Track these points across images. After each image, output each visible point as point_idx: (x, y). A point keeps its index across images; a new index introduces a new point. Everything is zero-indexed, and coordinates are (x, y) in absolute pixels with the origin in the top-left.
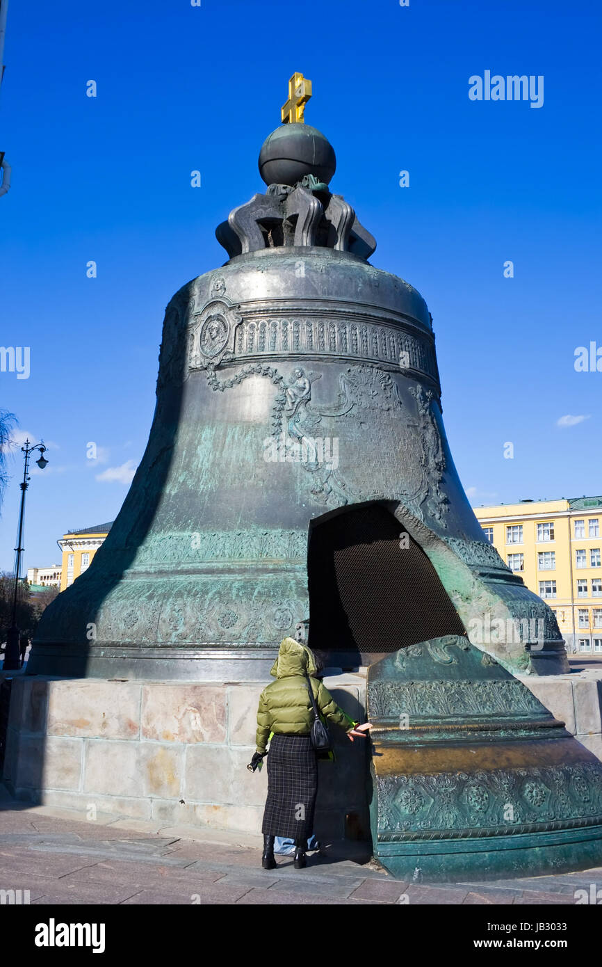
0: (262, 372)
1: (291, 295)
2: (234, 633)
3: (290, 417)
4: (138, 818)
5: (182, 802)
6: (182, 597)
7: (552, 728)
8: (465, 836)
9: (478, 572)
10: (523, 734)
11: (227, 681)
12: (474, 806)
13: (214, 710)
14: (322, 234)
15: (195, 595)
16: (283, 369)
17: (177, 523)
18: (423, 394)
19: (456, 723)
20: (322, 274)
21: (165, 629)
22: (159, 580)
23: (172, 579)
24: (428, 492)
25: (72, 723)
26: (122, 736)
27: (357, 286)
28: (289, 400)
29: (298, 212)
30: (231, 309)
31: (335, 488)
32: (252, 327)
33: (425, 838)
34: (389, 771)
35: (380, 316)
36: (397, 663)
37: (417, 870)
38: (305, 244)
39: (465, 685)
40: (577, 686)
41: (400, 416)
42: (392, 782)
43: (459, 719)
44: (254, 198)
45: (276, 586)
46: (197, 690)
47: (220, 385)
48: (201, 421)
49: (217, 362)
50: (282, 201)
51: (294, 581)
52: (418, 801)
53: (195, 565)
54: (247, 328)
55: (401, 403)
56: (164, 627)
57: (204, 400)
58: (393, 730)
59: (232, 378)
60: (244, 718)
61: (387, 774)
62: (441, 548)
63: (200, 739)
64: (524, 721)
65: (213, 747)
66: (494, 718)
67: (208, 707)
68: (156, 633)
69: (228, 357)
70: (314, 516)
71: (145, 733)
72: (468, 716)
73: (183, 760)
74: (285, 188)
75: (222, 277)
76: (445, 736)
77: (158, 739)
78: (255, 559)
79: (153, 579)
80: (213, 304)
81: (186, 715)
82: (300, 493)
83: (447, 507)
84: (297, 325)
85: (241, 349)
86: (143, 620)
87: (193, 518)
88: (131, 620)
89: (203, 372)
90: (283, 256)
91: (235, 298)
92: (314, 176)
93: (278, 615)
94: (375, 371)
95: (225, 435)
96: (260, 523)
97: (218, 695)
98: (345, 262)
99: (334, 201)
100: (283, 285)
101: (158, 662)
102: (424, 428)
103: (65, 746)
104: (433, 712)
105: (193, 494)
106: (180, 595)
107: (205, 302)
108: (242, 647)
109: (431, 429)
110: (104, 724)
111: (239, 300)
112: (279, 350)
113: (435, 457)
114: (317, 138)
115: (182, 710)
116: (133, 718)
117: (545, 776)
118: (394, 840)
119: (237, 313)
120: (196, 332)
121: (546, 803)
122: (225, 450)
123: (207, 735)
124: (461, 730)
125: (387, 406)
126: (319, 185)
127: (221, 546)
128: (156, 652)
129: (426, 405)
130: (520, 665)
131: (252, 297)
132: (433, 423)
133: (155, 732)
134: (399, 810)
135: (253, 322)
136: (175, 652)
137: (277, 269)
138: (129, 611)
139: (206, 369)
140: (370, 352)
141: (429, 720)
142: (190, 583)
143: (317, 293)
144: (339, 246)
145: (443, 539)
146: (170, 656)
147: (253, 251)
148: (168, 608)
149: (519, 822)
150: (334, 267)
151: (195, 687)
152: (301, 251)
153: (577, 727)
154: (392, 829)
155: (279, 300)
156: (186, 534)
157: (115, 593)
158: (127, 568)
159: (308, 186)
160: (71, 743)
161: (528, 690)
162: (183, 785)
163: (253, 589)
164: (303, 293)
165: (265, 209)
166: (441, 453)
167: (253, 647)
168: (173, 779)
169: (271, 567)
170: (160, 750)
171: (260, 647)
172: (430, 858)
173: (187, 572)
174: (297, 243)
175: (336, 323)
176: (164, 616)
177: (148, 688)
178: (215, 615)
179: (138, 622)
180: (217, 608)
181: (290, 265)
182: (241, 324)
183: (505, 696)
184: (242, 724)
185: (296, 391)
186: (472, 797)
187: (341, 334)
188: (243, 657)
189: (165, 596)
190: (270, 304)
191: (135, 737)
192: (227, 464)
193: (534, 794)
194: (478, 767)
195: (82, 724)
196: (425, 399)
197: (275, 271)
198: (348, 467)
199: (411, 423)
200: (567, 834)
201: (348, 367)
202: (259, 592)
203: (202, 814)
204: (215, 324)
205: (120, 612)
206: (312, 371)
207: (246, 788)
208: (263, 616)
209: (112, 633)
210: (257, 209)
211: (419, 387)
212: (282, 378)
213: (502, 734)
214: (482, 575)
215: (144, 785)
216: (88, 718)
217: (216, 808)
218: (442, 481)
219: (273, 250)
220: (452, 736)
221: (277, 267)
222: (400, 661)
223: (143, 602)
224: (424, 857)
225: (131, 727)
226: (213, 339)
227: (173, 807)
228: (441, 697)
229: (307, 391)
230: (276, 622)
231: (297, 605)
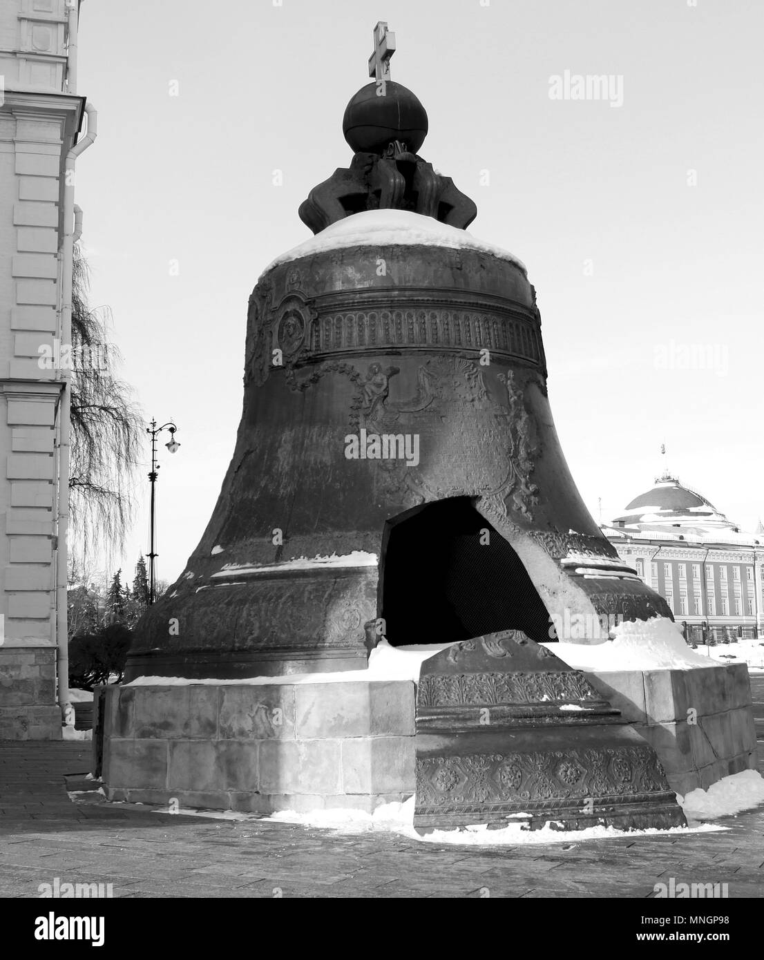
2: (304, 635)
3: (367, 415)
6: (257, 602)
15: (270, 600)
16: (361, 366)
20: (398, 262)
21: (241, 633)
23: (250, 586)
28: (367, 398)
31: (412, 486)
32: (328, 323)
33: (458, 811)
41: (486, 406)
45: (347, 588)
46: (267, 689)
47: (299, 385)
51: (364, 583)
54: (323, 323)
57: (284, 401)
59: (310, 377)
60: (310, 712)
63: (271, 735)
68: (234, 637)
70: (390, 516)
71: (222, 732)
73: (257, 754)
75: (297, 269)
77: (234, 736)
80: (289, 299)
82: (376, 492)
84: (373, 317)
86: (222, 627)
88: (211, 626)
89: (281, 371)
91: (311, 292)
93: (347, 615)
94: (457, 360)
95: (304, 436)
96: (336, 526)
101: (236, 665)
108: (312, 647)
110: (187, 725)
111: (314, 294)
112: (356, 346)
116: (212, 718)
122: (303, 453)
128: (233, 656)
131: (328, 289)
133: (231, 730)
135: (329, 317)
136: (251, 655)
138: (209, 618)
140: (452, 340)
145: (528, 533)
146: (246, 660)
148: (245, 613)
167: (322, 647)
168: (248, 773)
171: (329, 647)
175: (414, 312)
176: (242, 621)
178: (287, 618)
179: (218, 629)
180: (289, 611)
182: (317, 319)
184: (308, 718)
187: (419, 325)
189: (243, 602)
190: (345, 297)
191: (214, 735)
192: (306, 467)
195: (167, 725)
198: (426, 464)
201: (427, 358)
202: (329, 594)
206: (389, 366)
208: (332, 618)
211: (511, 372)
212: (358, 375)
216: (171, 720)
223: (222, 609)
225: (210, 727)
229: (384, 387)
230: (345, 623)
231: (366, 605)
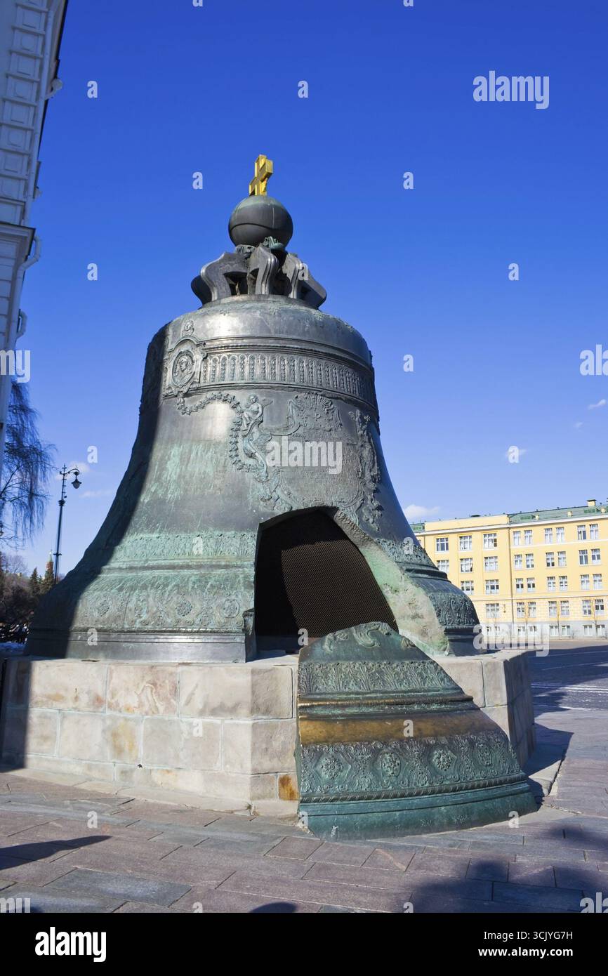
0: (223, 398)
1: (248, 333)
2: (188, 620)
3: (245, 436)
4: (103, 780)
5: (140, 766)
6: (146, 589)
7: (462, 702)
8: (378, 798)
9: (404, 568)
10: (434, 707)
11: (181, 662)
12: (387, 771)
13: (168, 687)
14: (279, 284)
15: (157, 588)
16: (241, 396)
17: (147, 526)
18: (361, 417)
19: (375, 698)
20: (275, 317)
21: (131, 616)
22: (129, 574)
23: (140, 574)
24: (363, 500)
25: (49, 697)
26: (91, 709)
27: (305, 326)
28: (245, 422)
29: (258, 267)
30: (198, 346)
31: (282, 496)
32: (215, 361)
33: (342, 800)
34: (312, 740)
35: (324, 351)
36: (326, 646)
37: (334, 828)
38: (263, 293)
39: (385, 665)
40: (486, 665)
41: (341, 436)
42: (315, 751)
43: (378, 695)
44: (223, 255)
45: (227, 580)
46: (153, 670)
47: (188, 410)
48: (171, 441)
49: (185, 391)
50: (246, 258)
51: (242, 576)
52: (337, 767)
53: (160, 562)
54: (210, 361)
55: (341, 425)
56: (129, 615)
57: (174, 423)
58: (319, 705)
59: (198, 403)
60: (193, 694)
61: (310, 743)
62: (374, 547)
63: (155, 712)
64: (437, 696)
65: (167, 719)
66: (410, 694)
67: (162, 685)
68: (124, 620)
69: (194, 386)
70: (263, 520)
71: (110, 707)
72: (386, 692)
73: (141, 730)
74: (249, 248)
75: (191, 320)
76: (364, 710)
77: (120, 712)
78: (211, 557)
79: (124, 574)
80: (183, 342)
81: (144, 691)
82: (251, 500)
83: (380, 513)
84: (252, 358)
85: (205, 379)
86: (113, 609)
87: (162, 522)
88: (104, 609)
89: (174, 399)
90: (244, 302)
91: (201, 337)
92: (274, 238)
93: (227, 604)
94: (319, 397)
95: (190, 451)
96: (215, 527)
97: (171, 674)
98: (296, 307)
99: (289, 257)
100: (242, 326)
101: (124, 645)
102: (362, 446)
103: (43, 717)
104: (355, 688)
105: (162, 502)
106: (145, 587)
107: (177, 341)
108: (195, 632)
109: (368, 447)
110: (76, 698)
111: (205, 338)
112: (237, 380)
113: (371, 471)
114: (276, 207)
115: (141, 687)
116: (100, 693)
117: (452, 744)
118: (315, 801)
119: (203, 349)
120: (169, 365)
121: (452, 768)
122: (189, 465)
123: (161, 709)
124: (379, 704)
125: (329, 428)
126: (276, 244)
127: (182, 546)
128: (122, 636)
129: (365, 427)
130: (439, 647)
131: (216, 335)
132: (370, 442)
133: (118, 705)
134: (320, 775)
135: (216, 356)
136: (138, 636)
137: (237, 312)
138: (102, 601)
139: (176, 396)
140: (315, 382)
141: (351, 696)
142: (155, 577)
143: (270, 332)
144: (293, 295)
145: (376, 540)
146: (134, 640)
147: (220, 299)
148: (134, 599)
149: (427, 784)
150: (286, 311)
151: (152, 667)
152: (259, 298)
153: (486, 700)
154: (313, 792)
155: (238, 338)
156: (155, 535)
157: (93, 586)
158: (105, 564)
159: (268, 246)
160: (49, 715)
161: (442, 669)
162: (141, 752)
163: (207, 582)
164: (258, 331)
165: (232, 265)
166: (376, 467)
167: (204, 632)
168: (132, 746)
169: (223, 563)
170: (122, 721)
171: (211, 632)
172: (346, 817)
173: (153, 568)
174: (258, 292)
175: (286, 357)
176: (131, 605)
177: (113, 667)
178: (173, 605)
179: (109, 611)
180: (175, 599)
181: (248, 309)
182: (205, 358)
183: (420, 674)
184: (191, 699)
185: (250, 414)
186: (386, 764)
187: (290, 367)
188: (196, 641)
189: (133, 589)
190: (230, 341)
191: (101, 710)
192: (191, 477)
193: (441, 759)
194: (392, 736)
195: (58, 698)
196: (363, 422)
197: (236, 314)
198: (294, 479)
199: (350, 442)
200: (470, 795)
201: (296, 394)
202: (211, 585)
203: (157, 777)
204: (185, 359)
205: (95, 602)
206: (265, 398)
207: (193, 755)
208: (214, 606)
209: (88, 621)
210: (225, 264)
211: (358, 412)
212: (239, 403)
213: (416, 707)
214: (408, 570)
215: (108, 751)
216: (62, 693)
217: (168, 771)
218: (377, 491)
219: (236, 298)
220: (371, 710)
221: (237, 310)
222: (328, 644)
223: (113, 593)
224: (341, 817)
225: (98, 701)
226: (183, 371)
227: (132, 771)
228: (363, 676)
229: (259, 415)
230: (225, 611)
231: (243, 596)
